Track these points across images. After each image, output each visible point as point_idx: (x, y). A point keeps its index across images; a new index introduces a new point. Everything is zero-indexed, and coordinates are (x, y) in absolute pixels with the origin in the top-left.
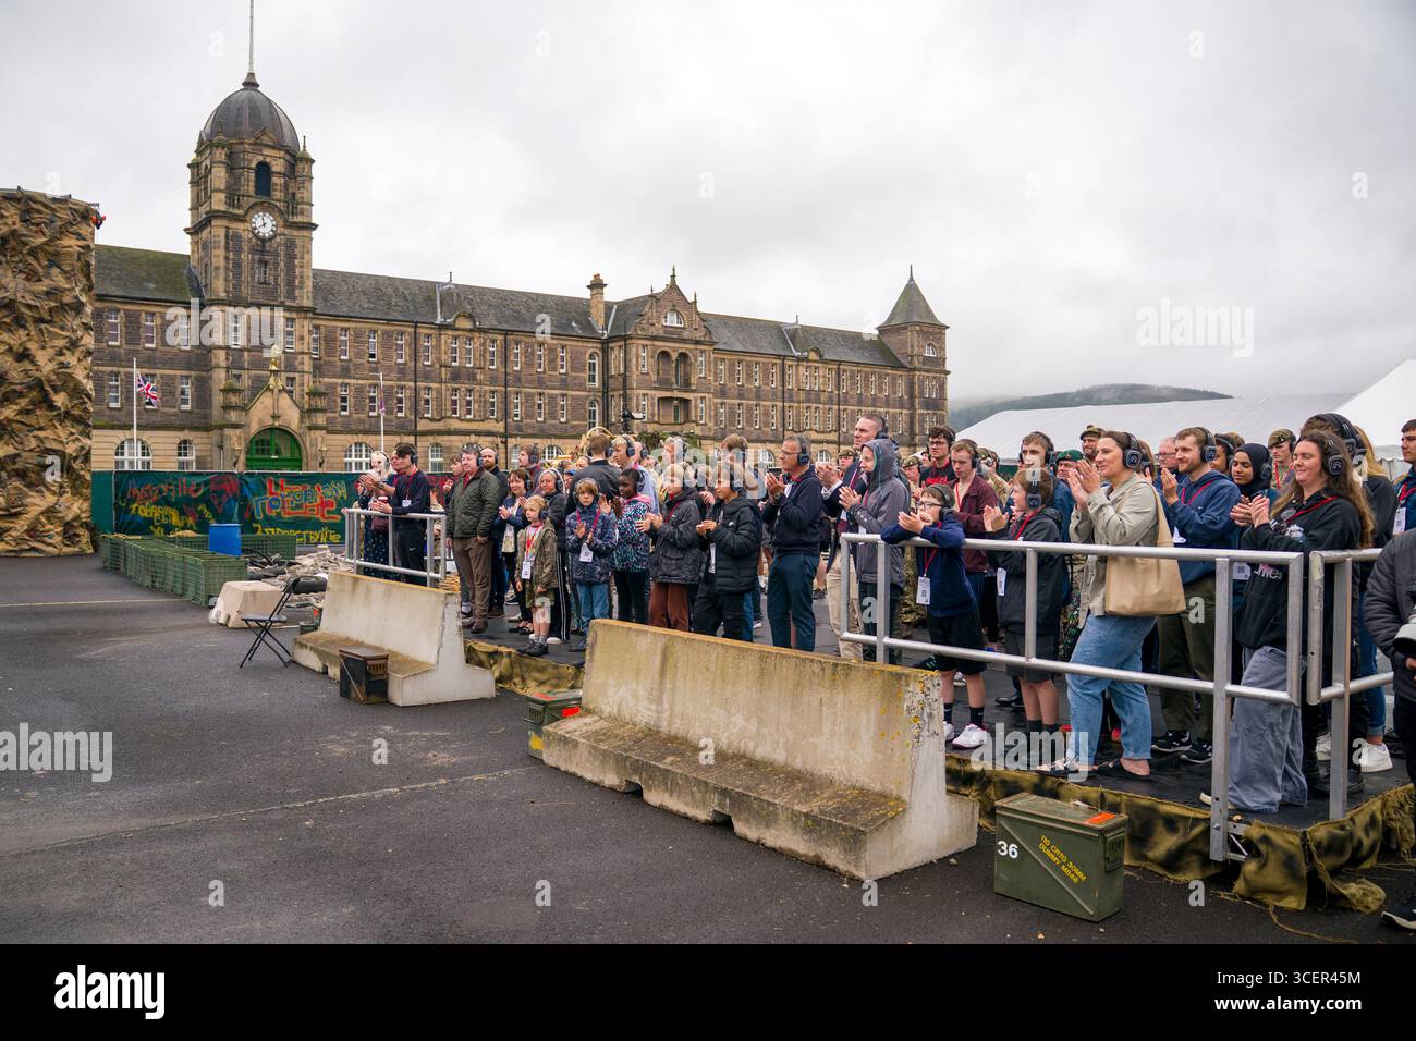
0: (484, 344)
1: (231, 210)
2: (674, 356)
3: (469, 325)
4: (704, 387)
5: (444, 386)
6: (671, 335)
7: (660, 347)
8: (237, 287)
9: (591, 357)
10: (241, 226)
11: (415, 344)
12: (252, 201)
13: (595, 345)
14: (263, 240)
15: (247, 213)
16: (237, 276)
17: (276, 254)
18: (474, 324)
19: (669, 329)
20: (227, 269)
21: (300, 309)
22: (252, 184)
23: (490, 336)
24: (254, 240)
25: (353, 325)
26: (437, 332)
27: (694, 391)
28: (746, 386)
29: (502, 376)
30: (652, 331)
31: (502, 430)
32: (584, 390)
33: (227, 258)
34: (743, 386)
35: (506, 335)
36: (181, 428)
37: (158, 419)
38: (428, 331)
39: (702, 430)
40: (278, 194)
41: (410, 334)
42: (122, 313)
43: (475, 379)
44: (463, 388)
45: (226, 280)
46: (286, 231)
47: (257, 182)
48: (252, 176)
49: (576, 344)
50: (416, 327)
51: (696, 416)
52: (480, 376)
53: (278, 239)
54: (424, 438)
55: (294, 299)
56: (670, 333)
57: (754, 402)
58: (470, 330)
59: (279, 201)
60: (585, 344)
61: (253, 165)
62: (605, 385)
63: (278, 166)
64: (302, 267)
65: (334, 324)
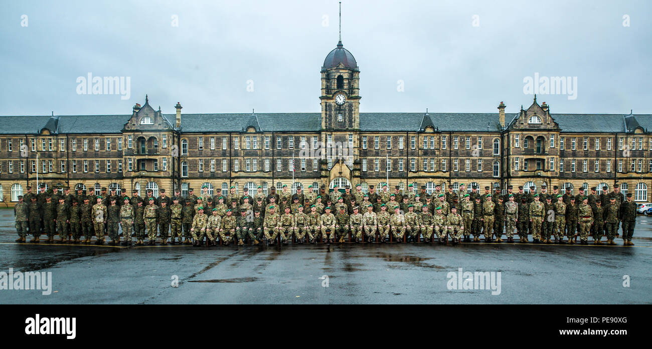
0: (439, 139)
1: (328, 96)
2: (535, 138)
3: (432, 131)
4: (552, 152)
5: (420, 157)
6: (533, 128)
7: (527, 134)
8: (330, 124)
9: (496, 141)
10: (332, 101)
11: (408, 141)
12: (336, 91)
13: (497, 135)
14: (340, 106)
15: (333, 96)
16: (330, 120)
17: (345, 110)
18: (434, 130)
19: (531, 125)
20: (326, 118)
21: (353, 131)
22: (336, 84)
23: (443, 135)
24: (336, 106)
25: (380, 135)
26: (417, 135)
27: (547, 155)
28: (589, 150)
29: (448, 152)
30: (522, 127)
31: (448, 176)
32: (491, 156)
33: (326, 114)
34: (588, 150)
35: (450, 134)
36: (313, 178)
37: (305, 175)
38: (413, 135)
39: (551, 174)
40: (346, 87)
41: (405, 137)
42: (294, 137)
43: (435, 154)
44: (429, 158)
45: (326, 122)
46: (349, 101)
47: (337, 83)
48: (336, 81)
49: (487, 135)
50: (407, 134)
51: (548, 167)
52: (437, 153)
53: (346, 104)
54: (411, 180)
55: (352, 127)
56: (532, 127)
57: (595, 158)
58: (432, 133)
59: (346, 89)
60: (492, 135)
61: (336, 77)
62: (502, 153)
63: (346, 76)
64: (355, 114)
65: (372, 135)
